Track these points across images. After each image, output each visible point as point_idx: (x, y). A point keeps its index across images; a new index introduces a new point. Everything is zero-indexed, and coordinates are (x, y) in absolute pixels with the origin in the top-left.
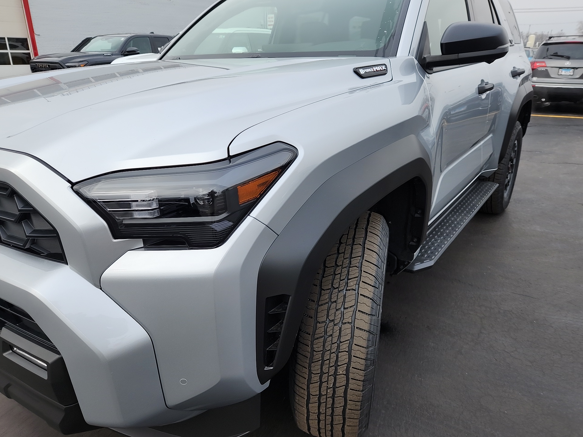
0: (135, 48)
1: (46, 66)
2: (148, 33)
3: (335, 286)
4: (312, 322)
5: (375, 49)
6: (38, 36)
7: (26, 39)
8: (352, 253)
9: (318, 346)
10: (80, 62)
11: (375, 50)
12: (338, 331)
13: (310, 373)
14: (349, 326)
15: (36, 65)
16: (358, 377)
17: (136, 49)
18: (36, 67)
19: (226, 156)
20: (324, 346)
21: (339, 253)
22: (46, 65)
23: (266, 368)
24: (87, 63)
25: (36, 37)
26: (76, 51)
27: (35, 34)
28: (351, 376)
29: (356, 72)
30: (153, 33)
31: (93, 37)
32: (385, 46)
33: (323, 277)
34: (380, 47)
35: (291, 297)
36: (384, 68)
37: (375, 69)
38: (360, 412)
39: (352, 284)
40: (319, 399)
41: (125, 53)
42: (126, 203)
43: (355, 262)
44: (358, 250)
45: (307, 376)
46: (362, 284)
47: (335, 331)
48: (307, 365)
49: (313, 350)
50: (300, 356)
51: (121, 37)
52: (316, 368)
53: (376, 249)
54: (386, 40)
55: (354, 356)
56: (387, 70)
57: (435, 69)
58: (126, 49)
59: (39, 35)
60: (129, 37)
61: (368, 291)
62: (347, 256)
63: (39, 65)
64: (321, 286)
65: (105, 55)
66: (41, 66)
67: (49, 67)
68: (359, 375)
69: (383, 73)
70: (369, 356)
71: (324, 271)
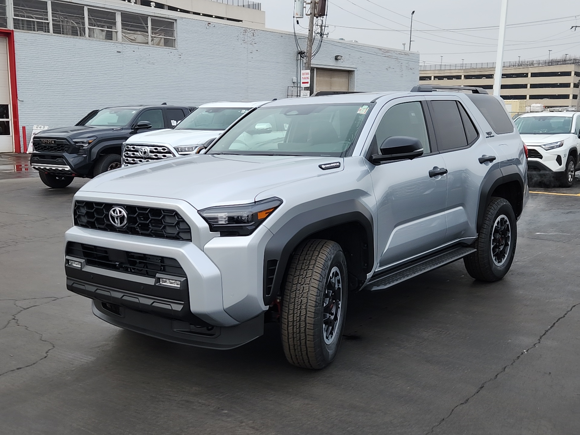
0: (146, 122)
1: (52, 142)
2: (159, 104)
3: (303, 268)
4: (290, 284)
5: (341, 151)
6: (21, 102)
7: (7, 106)
8: (313, 254)
9: (293, 295)
10: (89, 137)
11: (340, 153)
12: (303, 288)
13: (289, 309)
14: (308, 285)
15: (41, 140)
16: (311, 310)
17: (149, 123)
18: (40, 143)
19: (254, 201)
20: (295, 295)
21: (306, 254)
22: (52, 140)
23: (267, 296)
24: (96, 138)
25: (19, 103)
26: (80, 125)
27: (18, 101)
28: (308, 309)
29: (320, 167)
30: (165, 104)
31: (100, 110)
32: (347, 150)
33: (298, 264)
34: (344, 151)
35: (278, 262)
36: (338, 164)
37: (332, 165)
38: (313, 331)
39: (311, 267)
40: (293, 323)
41: (136, 127)
42: (216, 218)
43: (314, 258)
44: (316, 253)
45: (287, 312)
46: (315, 267)
47: (301, 288)
48: (287, 306)
49: (290, 297)
50: (284, 302)
51: (132, 110)
52: (291, 307)
53: (326, 253)
54: (348, 146)
55: (310, 300)
56: (340, 165)
57: (381, 162)
58: (137, 123)
59: (23, 101)
60: (141, 109)
61: (319, 270)
62: (310, 255)
63: (43, 140)
64: (296, 268)
65: (114, 129)
66: (46, 141)
67: (55, 143)
68: (313, 309)
69: (338, 167)
70: (317, 301)
71: (298, 262)
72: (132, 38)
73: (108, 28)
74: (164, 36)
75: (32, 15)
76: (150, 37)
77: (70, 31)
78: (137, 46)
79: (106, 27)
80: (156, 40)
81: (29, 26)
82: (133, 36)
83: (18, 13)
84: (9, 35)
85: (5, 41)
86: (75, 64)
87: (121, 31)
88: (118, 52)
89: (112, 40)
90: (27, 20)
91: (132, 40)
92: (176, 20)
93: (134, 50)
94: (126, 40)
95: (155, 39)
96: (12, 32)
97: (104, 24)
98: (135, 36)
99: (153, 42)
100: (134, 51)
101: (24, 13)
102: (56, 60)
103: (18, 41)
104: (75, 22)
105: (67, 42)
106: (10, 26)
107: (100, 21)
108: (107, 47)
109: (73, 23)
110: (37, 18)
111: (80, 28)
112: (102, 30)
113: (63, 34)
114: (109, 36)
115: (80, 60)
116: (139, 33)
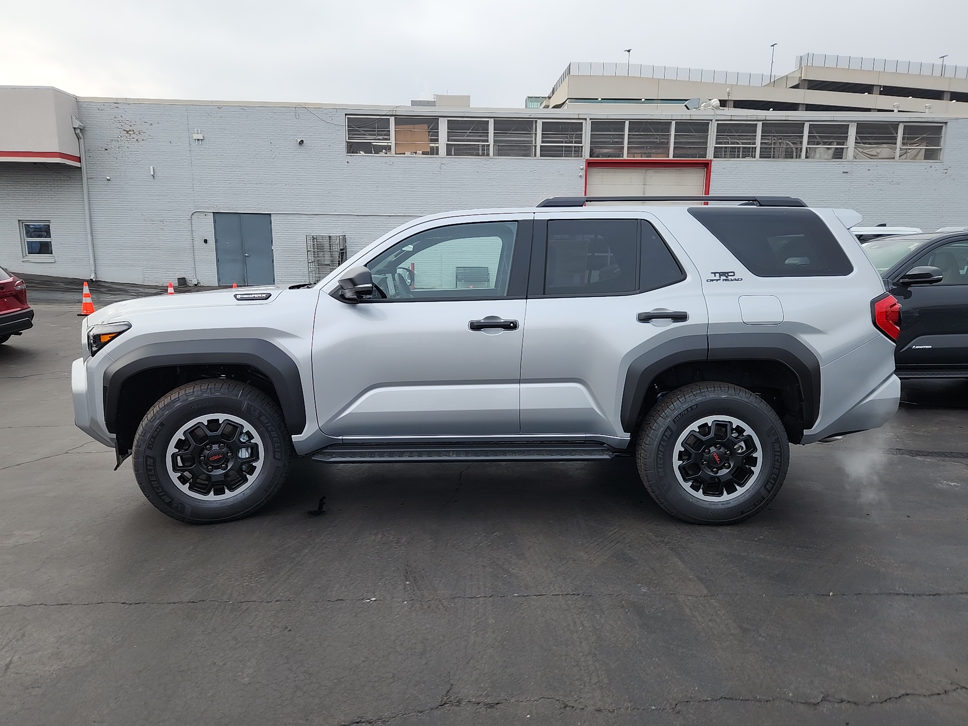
72: (874, 153)
73: (837, 145)
74: (926, 146)
75: (738, 141)
76: (898, 149)
77: (784, 153)
78: (875, 163)
79: (836, 144)
80: (912, 153)
81: (733, 153)
82: (875, 151)
83: (722, 141)
84: (707, 165)
85: (703, 173)
86: (782, 191)
87: (854, 146)
88: (844, 172)
89: (842, 158)
90: (730, 147)
91: (872, 157)
92: (946, 123)
93: (869, 168)
94: (862, 157)
95: (909, 151)
96: (710, 162)
97: (833, 141)
98: (878, 150)
99: (907, 156)
100: (869, 170)
101: (728, 139)
102: (757, 188)
103: (715, 171)
104: (792, 143)
105: (775, 167)
106: (710, 155)
107: (829, 138)
108: (829, 168)
109: (788, 144)
110: (743, 143)
111: (797, 149)
112: (829, 149)
113: (773, 157)
114: (838, 154)
115: (789, 186)
116: (885, 146)
